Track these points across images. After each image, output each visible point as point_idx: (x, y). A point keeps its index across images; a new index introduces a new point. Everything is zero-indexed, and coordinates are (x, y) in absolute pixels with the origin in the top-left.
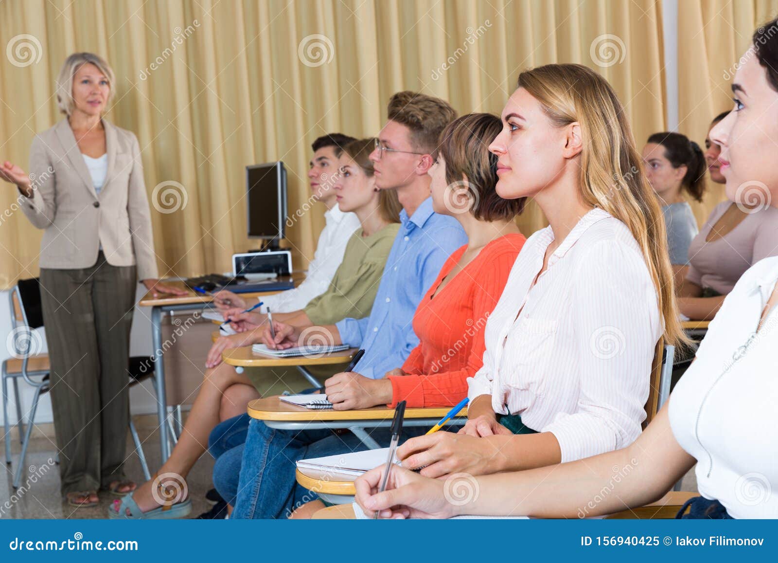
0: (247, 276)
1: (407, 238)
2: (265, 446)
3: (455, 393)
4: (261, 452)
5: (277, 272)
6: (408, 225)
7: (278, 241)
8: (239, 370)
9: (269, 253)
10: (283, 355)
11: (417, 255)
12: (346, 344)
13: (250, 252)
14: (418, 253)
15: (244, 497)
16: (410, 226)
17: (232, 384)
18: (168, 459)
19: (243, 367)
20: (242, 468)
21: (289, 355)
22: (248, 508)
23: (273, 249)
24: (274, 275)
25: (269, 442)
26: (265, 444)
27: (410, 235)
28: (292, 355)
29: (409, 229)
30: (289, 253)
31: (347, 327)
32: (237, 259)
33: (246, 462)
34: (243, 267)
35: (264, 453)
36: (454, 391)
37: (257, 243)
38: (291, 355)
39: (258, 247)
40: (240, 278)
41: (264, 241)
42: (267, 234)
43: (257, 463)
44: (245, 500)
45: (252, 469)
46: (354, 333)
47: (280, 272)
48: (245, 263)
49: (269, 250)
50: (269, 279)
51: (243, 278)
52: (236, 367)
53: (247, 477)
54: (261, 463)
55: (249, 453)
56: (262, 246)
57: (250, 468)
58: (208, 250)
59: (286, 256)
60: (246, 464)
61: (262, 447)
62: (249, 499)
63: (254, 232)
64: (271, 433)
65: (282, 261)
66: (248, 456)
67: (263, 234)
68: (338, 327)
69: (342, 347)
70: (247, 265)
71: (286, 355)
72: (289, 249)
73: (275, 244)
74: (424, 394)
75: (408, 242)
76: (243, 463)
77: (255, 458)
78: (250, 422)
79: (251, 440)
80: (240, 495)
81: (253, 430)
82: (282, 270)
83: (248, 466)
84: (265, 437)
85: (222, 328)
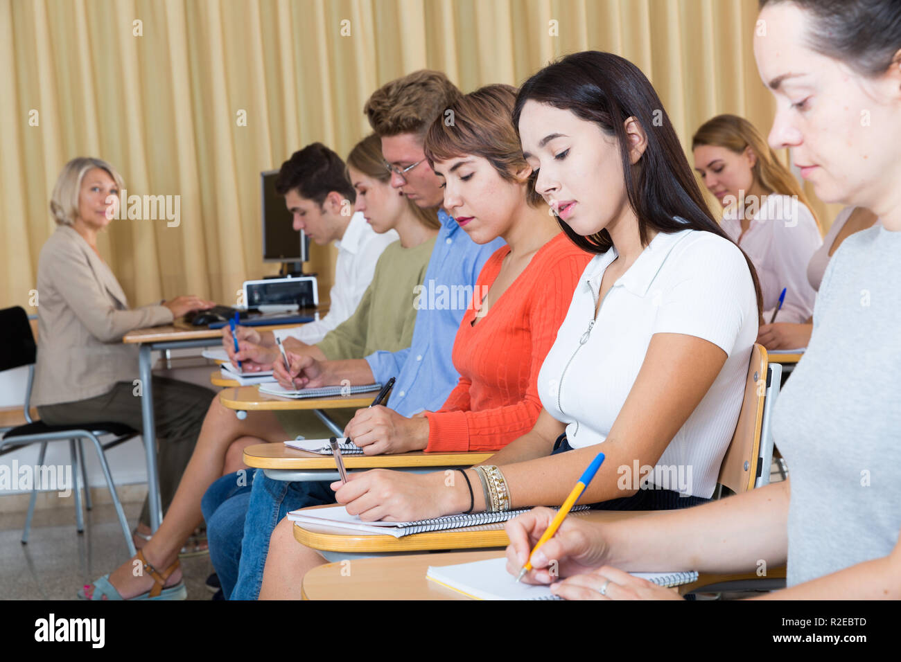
0: (262, 308)
1: (449, 241)
2: (275, 507)
3: (509, 432)
4: (270, 514)
5: (299, 303)
6: (450, 224)
7: (301, 264)
8: (241, 415)
9: (289, 279)
10: (296, 397)
11: (462, 261)
12: (379, 383)
13: (266, 278)
14: (464, 257)
15: (248, 572)
16: (451, 225)
17: (238, 437)
18: (159, 526)
19: (246, 411)
20: (245, 535)
21: (304, 396)
22: (253, 586)
23: (294, 275)
24: (295, 307)
25: (280, 502)
26: (274, 505)
27: (453, 237)
28: (309, 396)
29: (452, 228)
30: (314, 280)
31: (380, 361)
32: (249, 287)
33: (251, 528)
34: (256, 297)
35: (273, 516)
36: (508, 429)
37: (276, 267)
38: (306, 396)
39: (277, 273)
40: (253, 311)
41: (283, 265)
42: (286, 257)
43: (265, 528)
44: (250, 576)
45: (258, 537)
46: (390, 368)
47: (303, 303)
48: (259, 293)
49: (289, 276)
50: (289, 312)
51: (257, 312)
52: (238, 411)
53: (252, 547)
54: (270, 528)
55: (254, 516)
56: (281, 272)
57: (256, 534)
58: (214, 279)
59: (310, 283)
60: (251, 530)
61: (270, 509)
62: (255, 575)
63: (270, 254)
64: (282, 490)
65: (305, 289)
66: (252, 520)
67: (282, 256)
68: (369, 361)
69: (374, 386)
70: (260, 295)
71: (301, 396)
72: (314, 275)
73: (297, 269)
74: (469, 436)
75: (452, 245)
76: (246, 529)
77: (262, 523)
78: (254, 476)
79: (256, 499)
80: (244, 570)
81: (258, 486)
82: (306, 301)
83: (253, 532)
84: (274, 496)
85: (223, 367)
